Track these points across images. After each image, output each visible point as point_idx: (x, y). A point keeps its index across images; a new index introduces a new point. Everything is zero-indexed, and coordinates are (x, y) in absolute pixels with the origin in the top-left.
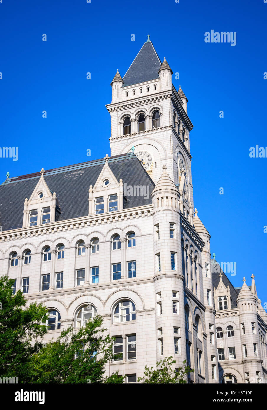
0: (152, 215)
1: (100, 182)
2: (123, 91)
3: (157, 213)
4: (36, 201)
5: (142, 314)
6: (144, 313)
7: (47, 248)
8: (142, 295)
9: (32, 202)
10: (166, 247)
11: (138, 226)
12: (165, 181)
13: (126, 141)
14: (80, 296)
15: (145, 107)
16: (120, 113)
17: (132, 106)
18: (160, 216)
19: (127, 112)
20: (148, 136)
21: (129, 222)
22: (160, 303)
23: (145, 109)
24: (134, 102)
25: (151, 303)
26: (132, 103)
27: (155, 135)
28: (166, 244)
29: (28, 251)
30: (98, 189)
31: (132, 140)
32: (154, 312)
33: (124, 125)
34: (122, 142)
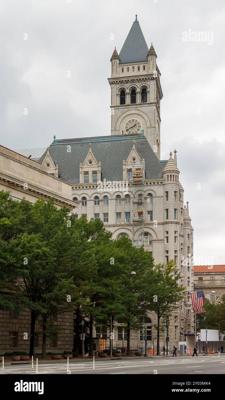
0: (163, 185)
1: (130, 159)
2: (120, 67)
3: (167, 185)
4: (87, 166)
5: (156, 242)
6: (157, 242)
7: (97, 197)
8: (156, 231)
9: (85, 166)
10: (172, 206)
11: (155, 190)
12: (172, 165)
13: (122, 110)
14: (120, 229)
15: (137, 84)
16: (118, 86)
17: (127, 82)
18: (169, 186)
19: (124, 86)
20: (139, 108)
21: (149, 188)
22: (167, 237)
23: (137, 86)
24: (129, 79)
25: (161, 236)
26: (127, 79)
27: (143, 108)
28: (172, 204)
29: (84, 198)
30: (129, 163)
31: (127, 109)
32: (163, 241)
33: (120, 96)
34: (120, 110)
